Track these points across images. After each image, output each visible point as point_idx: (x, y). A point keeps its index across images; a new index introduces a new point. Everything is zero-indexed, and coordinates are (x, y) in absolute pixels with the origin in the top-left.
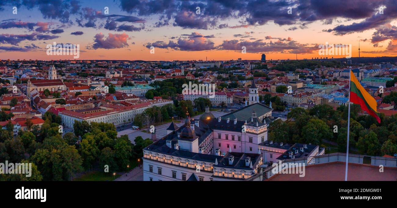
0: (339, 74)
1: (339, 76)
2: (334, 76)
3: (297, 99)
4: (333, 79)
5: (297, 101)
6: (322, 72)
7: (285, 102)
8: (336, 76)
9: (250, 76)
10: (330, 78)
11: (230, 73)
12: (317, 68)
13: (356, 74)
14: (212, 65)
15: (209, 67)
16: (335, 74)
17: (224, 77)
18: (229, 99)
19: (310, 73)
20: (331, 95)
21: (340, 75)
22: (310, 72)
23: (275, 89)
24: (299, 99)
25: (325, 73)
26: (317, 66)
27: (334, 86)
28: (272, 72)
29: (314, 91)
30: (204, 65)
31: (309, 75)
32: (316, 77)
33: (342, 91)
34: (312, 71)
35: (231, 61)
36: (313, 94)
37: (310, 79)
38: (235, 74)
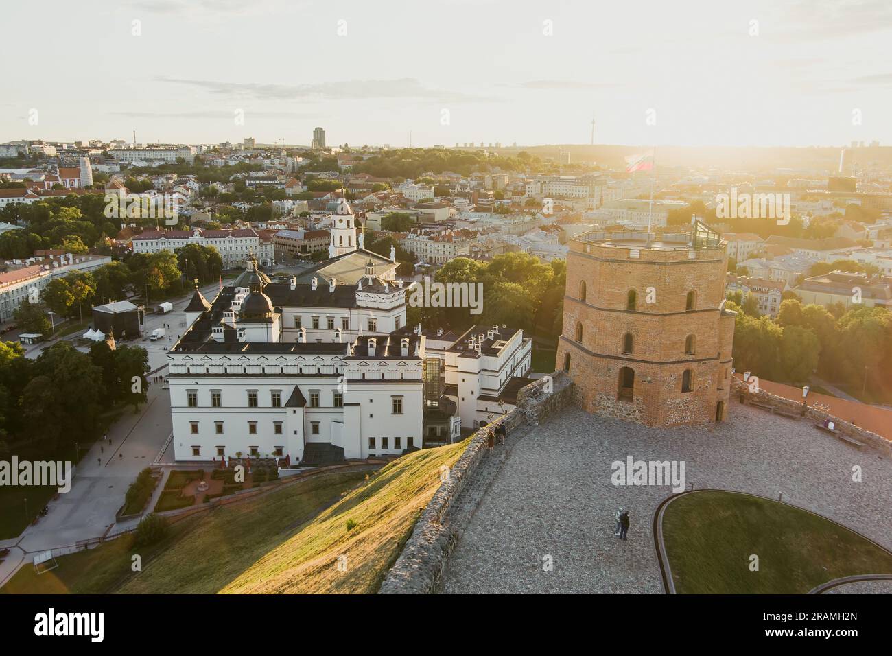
0: (542, 189)
1: (541, 192)
2: (527, 193)
3: (441, 246)
4: (525, 201)
5: (441, 252)
6: (493, 183)
7: (413, 253)
8: (533, 193)
9: (299, 189)
10: (517, 199)
11: (235, 180)
12: (479, 171)
13: (588, 189)
14: (171, 157)
15: (162, 163)
16: (530, 189)
17: (224, 191)
18: (264, 246)
19: (461, 185)
20: (526, 238)
21: (544, 192)
22: (461, 181)
23: (379, 222)
24: (447, 247)
25: (501, 185)
26: (477, 165)
27: (531, 217)
28: (357, 178)
29: (481, 229)
30: (143, 157)
31: (459, 189)
32: (480, 195)
33: (552, 230)
34: (467, 180)
35: (223, 144)
36: (479, 234)
37: (465, 198)
38: (250, 185)
